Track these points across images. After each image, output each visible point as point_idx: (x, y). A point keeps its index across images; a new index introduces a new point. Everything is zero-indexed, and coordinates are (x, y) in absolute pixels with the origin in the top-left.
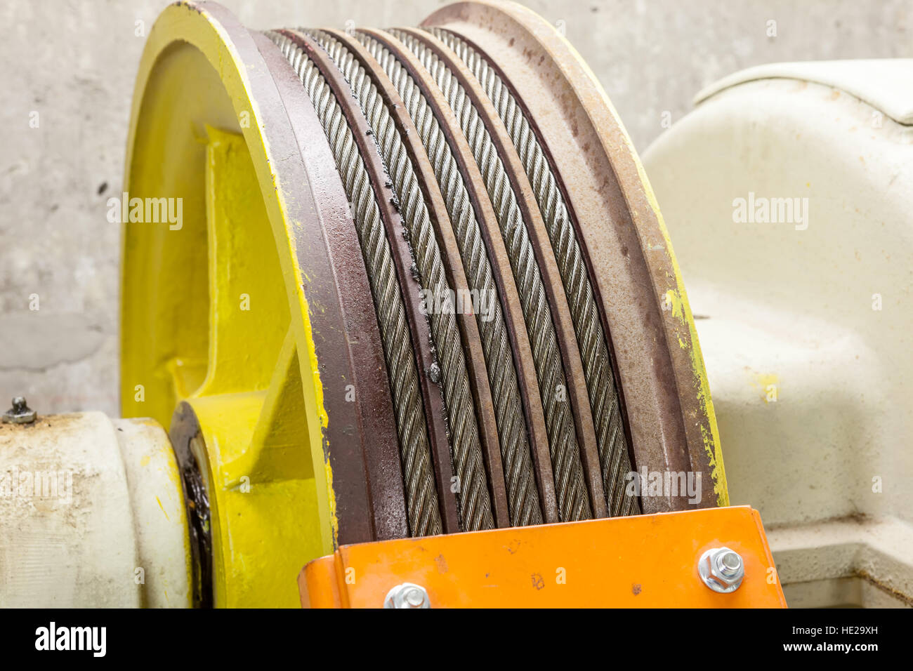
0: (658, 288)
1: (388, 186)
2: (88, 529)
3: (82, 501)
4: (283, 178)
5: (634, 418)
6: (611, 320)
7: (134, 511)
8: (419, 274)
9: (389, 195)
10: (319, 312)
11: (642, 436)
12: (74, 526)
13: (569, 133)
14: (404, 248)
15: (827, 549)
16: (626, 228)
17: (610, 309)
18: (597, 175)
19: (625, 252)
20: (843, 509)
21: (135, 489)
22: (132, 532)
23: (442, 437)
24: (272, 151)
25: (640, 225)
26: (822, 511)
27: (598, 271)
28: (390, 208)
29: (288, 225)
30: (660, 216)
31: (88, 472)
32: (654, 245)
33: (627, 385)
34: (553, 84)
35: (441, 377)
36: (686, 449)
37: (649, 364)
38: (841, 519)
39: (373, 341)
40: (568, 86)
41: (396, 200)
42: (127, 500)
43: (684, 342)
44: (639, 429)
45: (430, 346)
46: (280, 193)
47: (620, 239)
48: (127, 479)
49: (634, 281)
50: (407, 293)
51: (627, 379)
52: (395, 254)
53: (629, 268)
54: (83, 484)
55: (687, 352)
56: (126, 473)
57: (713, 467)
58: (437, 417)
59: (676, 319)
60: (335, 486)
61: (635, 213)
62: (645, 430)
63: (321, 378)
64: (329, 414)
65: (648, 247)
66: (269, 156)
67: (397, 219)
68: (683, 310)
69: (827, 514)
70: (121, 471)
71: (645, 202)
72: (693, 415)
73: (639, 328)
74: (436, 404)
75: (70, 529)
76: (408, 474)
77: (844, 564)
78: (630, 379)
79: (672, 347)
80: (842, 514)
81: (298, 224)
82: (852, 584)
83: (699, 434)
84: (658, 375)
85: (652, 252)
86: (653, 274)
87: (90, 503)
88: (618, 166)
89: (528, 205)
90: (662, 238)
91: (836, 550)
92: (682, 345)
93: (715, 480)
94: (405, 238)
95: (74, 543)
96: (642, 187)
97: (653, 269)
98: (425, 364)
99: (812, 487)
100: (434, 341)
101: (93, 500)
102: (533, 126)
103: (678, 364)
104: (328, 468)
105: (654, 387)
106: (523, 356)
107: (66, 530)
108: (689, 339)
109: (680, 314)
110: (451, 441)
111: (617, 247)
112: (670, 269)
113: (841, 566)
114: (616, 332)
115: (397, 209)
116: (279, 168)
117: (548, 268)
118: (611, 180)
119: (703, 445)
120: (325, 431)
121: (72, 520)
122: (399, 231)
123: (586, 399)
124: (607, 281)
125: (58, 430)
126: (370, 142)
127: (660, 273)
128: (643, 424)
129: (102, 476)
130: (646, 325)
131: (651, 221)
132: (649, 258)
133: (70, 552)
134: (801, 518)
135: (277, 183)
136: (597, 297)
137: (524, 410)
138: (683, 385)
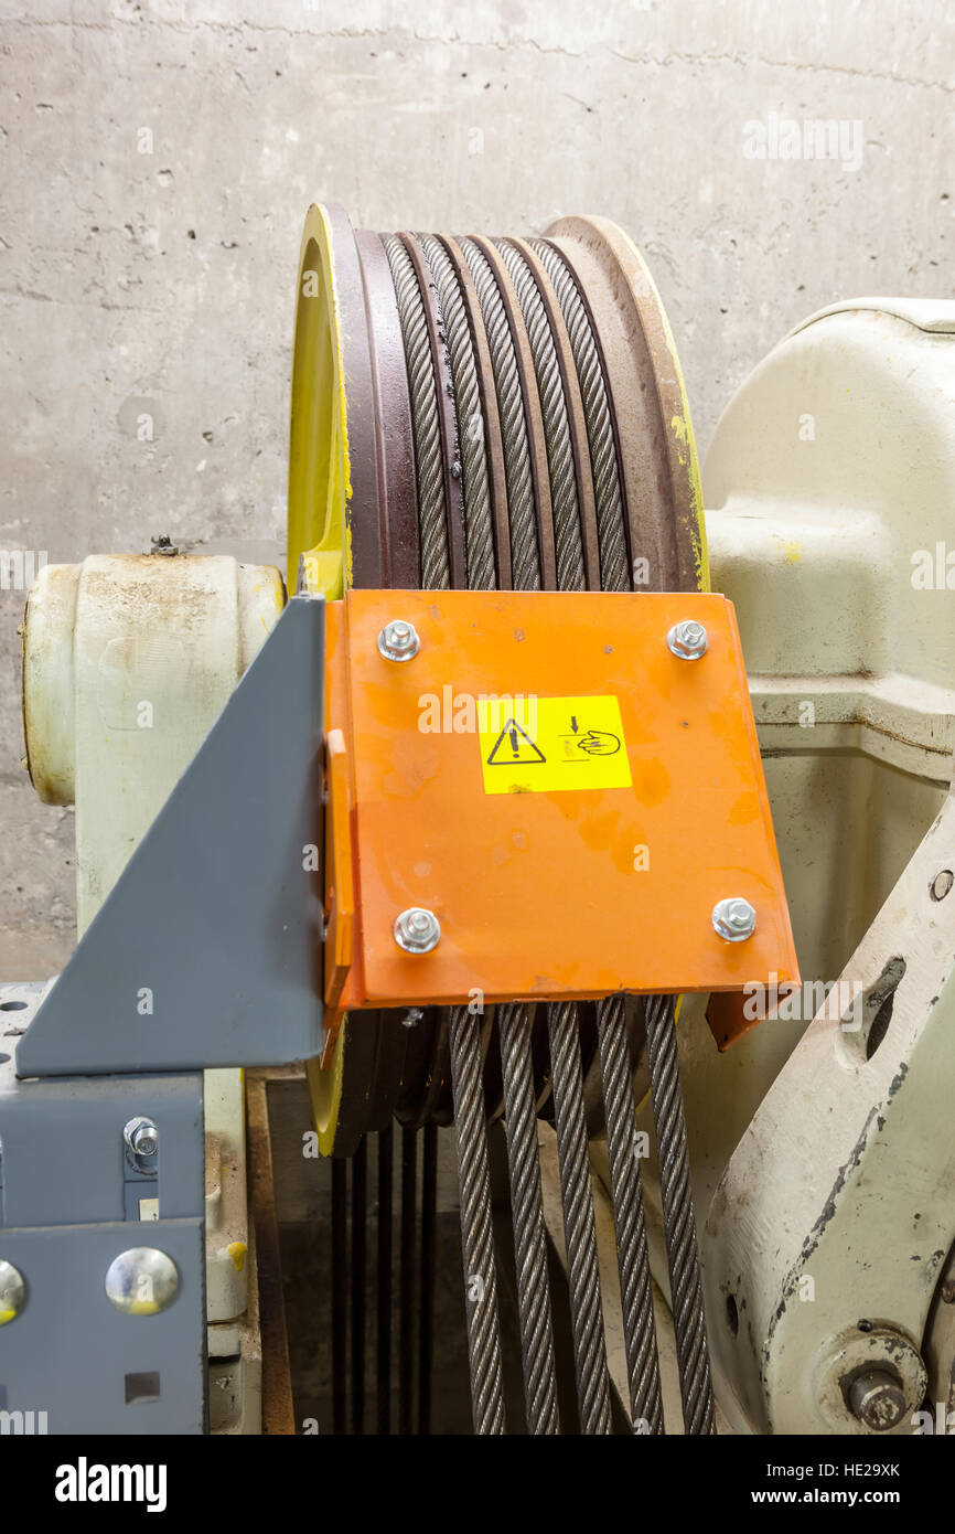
0: (666, 414)
1: (440, 323)
2: (201, 632)
3: (199, 611)
4: (343, 304)
5: (634, 524)
6: (623, 442)
7: (241, 623)
8: (455, 392)
9: (438, 330)
10: (356, 407)
11: (641, 540)
12: (190, 629)
13: (611, 297)
14: (445, 371)
15: (832, 695)
16: (646, 366)
17: (623, 433)
18: (628, 328)
19: (643, 387)
20: (853, 666)
21: (244, 609)
22: (236, 639)
23: (457, 523)
24: (338, 284)
25: (657, 364)
26: (833, 666)
27: (616, 402)
28: (437, 340)
29: (340, 338)
30: (676, 357)
31: (207, 590)
32: (666, 379)
33: (631, 496)
34: (605, 261)
35: (463, 472)
36: (676, 550)
37: (653, 480)
38: (849, 675)
39: (405, 439)
40: (615, 260)
41: (444, 334)
42: (236, 614)
43: (683, 459)
44: (638, 534)
45: (456, 448)
46: (337, 315)
47: (640, 377)
48: (238, 600)
49: (647, 411)
50: (442, 404)
51: (631, 491)
52: (436, 375)
53: (645, 400)
54: (201, 599)
55: (685, 467)
56: (238, 594)
57: (699, 566)
58: (456, 507)
59: (678, 440)
60: (352, 547)
61: (654, 354)
62: (643, 535)
63: (350, 458)
64: (353, 488)
65: (661, 381)
66: (334, 287)
67: (442, 348)
68: (686, 433)
69: (837, 670)
70: (234, 592)
71: (665, 345)
72: (685, 520)
73: (648, 451)
74: (455, 495)
75: (187, 631)
76: (424, 552)
77: (846, 712)
78: (635, 492)
79: (672, 463)
80: (851, 671)
81: (349, 338)
82: (853, 730)
83: (688, 537)
84: (659, 490)
85: (665, 385)
86: (663, 402)
87: (205, 613)
88: (645, 317)
89: (563, 346)
90: (674, 373)
91: (841, 698)
92: (681, 461)
93: (700, 578)
94: (447, 363)
95: (189, 642)
96: (663, 334)
97: (663, 399)
98: (450, 463)
99: (825, 644)
100: (460, 443)
101: (208, 611)
102: (581, 292)
103: (676, 477)
104: (349, 532)
105: (656, 499)
106: (539, 463)
107: (184, 631)
108: (689, 457)
109: (682, 437)
110: (466, 527)
111: (638, 385)
112: (679, 400)
113: (844, 712)
114: (626, 451)
115: (443, 341)
116: (340, 297)
117: (572, 397)
118: (638, 330)
119: (691, 547)
120: (348, 501)
121: (189, 624)
122: (442, 357)
123: (592, 504)
124: (624, 410)
125: (190, 561)
126: (432, 294)
127: (669, 402)
128: (642, 530)
129: (217, 595)
130: (653, 448)
131: (668, 361)
132: (661, 389)
133: (185, 649)
134: (814, 671)
135: (337, 307)
136: (613, 422)
137: (535, 509)
138: (679, 496)
